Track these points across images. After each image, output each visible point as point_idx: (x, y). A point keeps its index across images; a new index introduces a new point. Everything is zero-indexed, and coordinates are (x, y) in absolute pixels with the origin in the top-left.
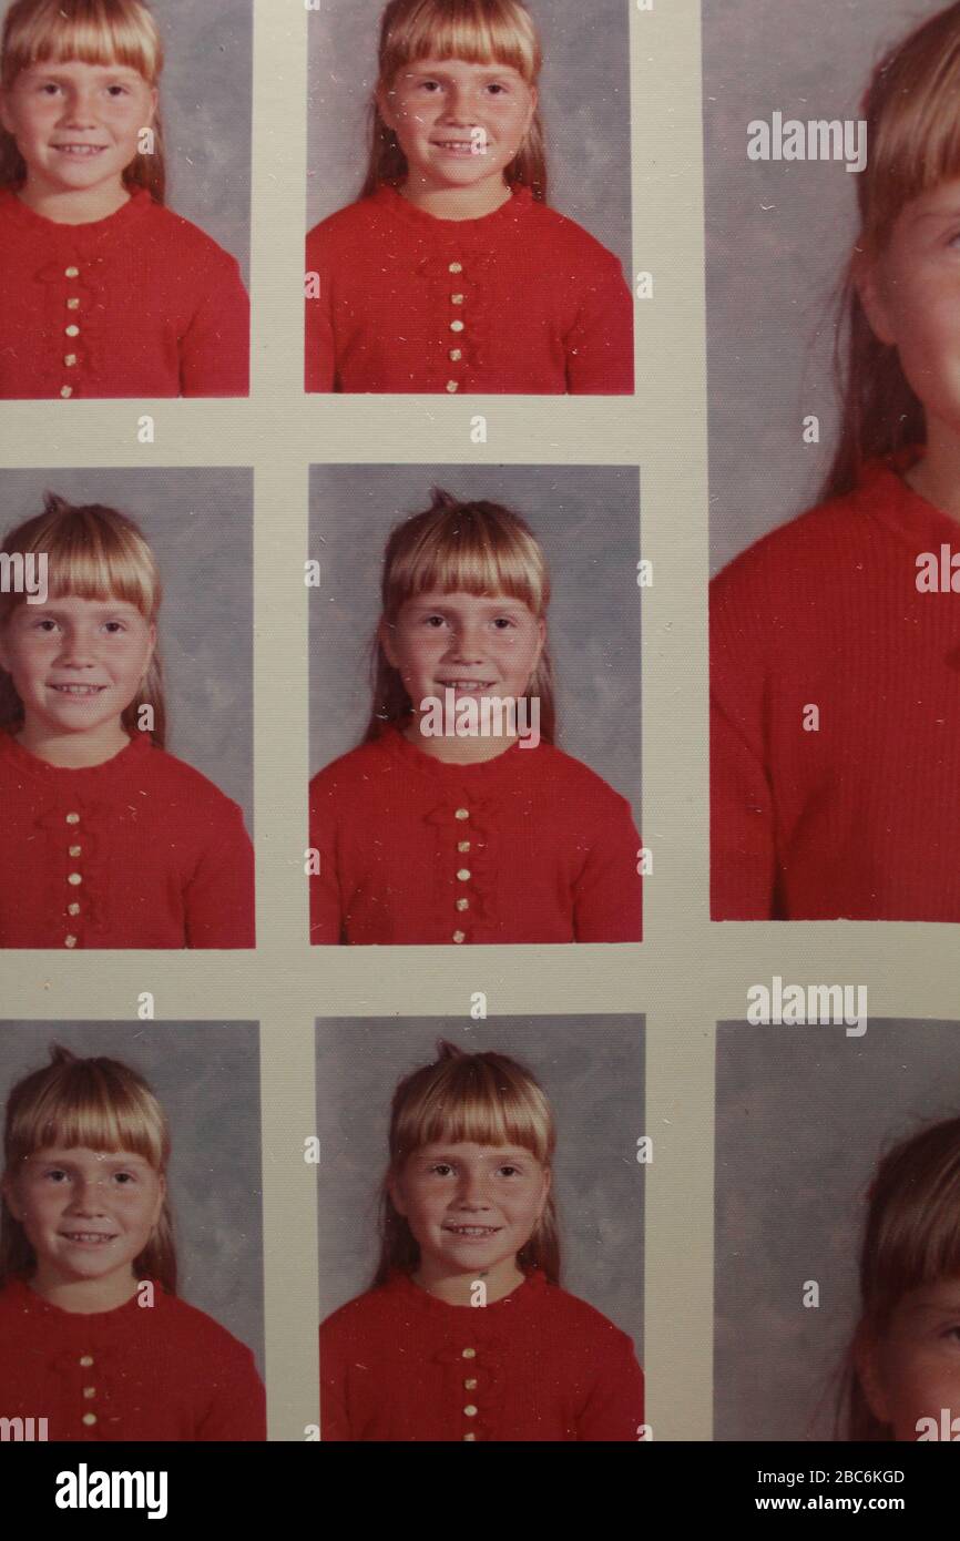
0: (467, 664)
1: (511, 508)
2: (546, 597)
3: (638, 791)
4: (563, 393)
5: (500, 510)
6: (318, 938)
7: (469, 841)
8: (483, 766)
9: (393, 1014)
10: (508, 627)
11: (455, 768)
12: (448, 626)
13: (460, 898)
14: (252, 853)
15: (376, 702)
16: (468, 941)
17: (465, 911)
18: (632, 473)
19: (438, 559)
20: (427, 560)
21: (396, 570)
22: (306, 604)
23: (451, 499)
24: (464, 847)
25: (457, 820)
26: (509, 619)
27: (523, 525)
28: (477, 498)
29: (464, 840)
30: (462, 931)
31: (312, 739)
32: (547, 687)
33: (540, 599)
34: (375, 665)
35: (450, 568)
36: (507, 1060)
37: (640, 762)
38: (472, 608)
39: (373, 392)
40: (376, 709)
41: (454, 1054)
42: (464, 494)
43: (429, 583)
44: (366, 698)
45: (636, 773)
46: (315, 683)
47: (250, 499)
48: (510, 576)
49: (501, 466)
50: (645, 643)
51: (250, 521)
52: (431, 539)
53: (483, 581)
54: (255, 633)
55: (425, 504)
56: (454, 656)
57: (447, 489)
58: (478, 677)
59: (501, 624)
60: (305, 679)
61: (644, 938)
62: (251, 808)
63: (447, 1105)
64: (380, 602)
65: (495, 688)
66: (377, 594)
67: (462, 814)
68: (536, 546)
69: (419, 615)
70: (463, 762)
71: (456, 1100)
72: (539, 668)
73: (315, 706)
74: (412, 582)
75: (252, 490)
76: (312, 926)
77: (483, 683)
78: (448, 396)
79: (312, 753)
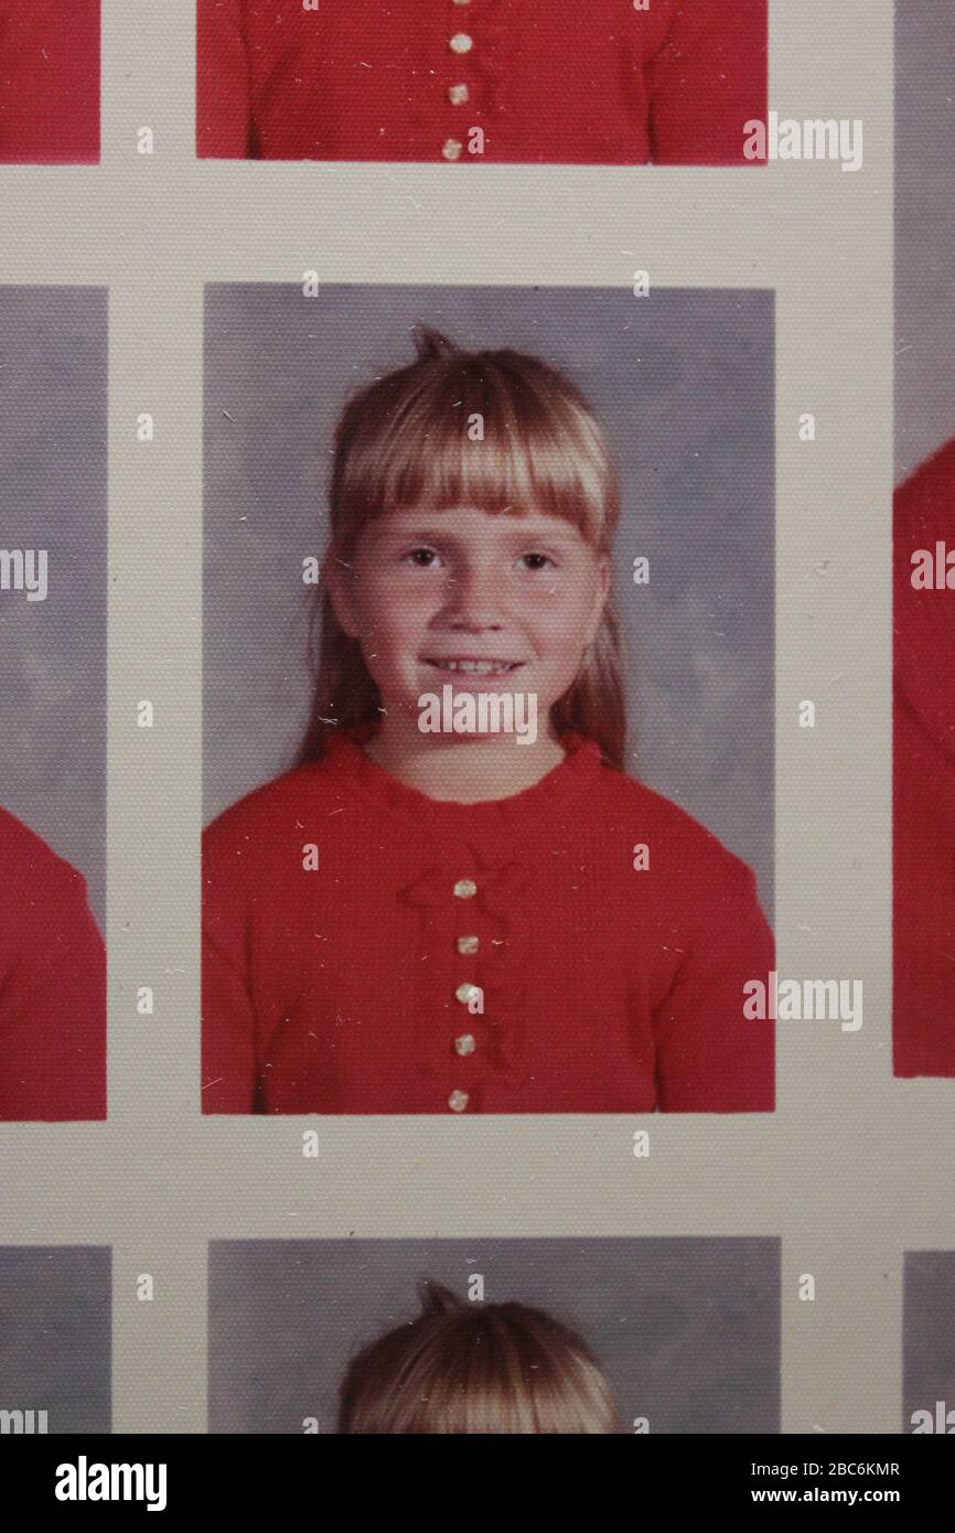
0: (476, 631)
1: (551, 361)
2: (612, 516)
3: (768, 851)
4: (645, 163)
5: (533, 365)
6: (214, 1102)
7: (477, 935)
8: (501, 806)
9: (343, 1234)
10: (546, 567)
11: (453, 808)
12: (443, 565)
13: (460, 1035)
14: (103, 955)
15: (318, 694)
16: (474, 1107)
17: (470, 1056)
18: (763, 301)
19: (427, 449)
20: (408, 450)
21: (356, 468)
22: (199, 525)
23: (447, 345)
24: (469, 945)
25: (456, 898)
26: (549, 554)
27: (571, 391)
28: (495, 344)
29: (467, 933)
30: (463, 1090)
31: (209, 759)
32: (613, 672)
33: (601, 519)
34: (317, 631)
35: (447, 465)
36: (539, 1317)
37: (771, 801)
38: (482, 532)
39: (314, 158)
40: (318, 709)
41: (449, 1306)
42: (472, 339)
43: (410, 491)
44: (301, 690)
45: (764, 819)
46: (214, 661)
47: (102, 343)
48: (549, 477)
49: (536, 288)
50: (782, 596)
51: (101, 380)
52: (413, 417)
53: (504, 488)
54: (111, 575)
55: (405, 354)
56: (453, 617)
57: (444, 330)
58: (493, 653)
59: (535, 562)
60: (197, 656)
61: (778, 1106)
62: (102, 877)
63: (435, 1396)
64: (326, 522)
65: (523, 672)
66: (322, 510)
67: (465, 889)
68: (596, 431)
69: (396, 545)
70: (467, 799)
71: (452, 1386)
72: (598, 637)
73: (213, 702)
74: (382, 492)
75: (105, 328)
76: (204, 1081)
77: (504, 663)
78: (447, 166)
79: (208, 781)
